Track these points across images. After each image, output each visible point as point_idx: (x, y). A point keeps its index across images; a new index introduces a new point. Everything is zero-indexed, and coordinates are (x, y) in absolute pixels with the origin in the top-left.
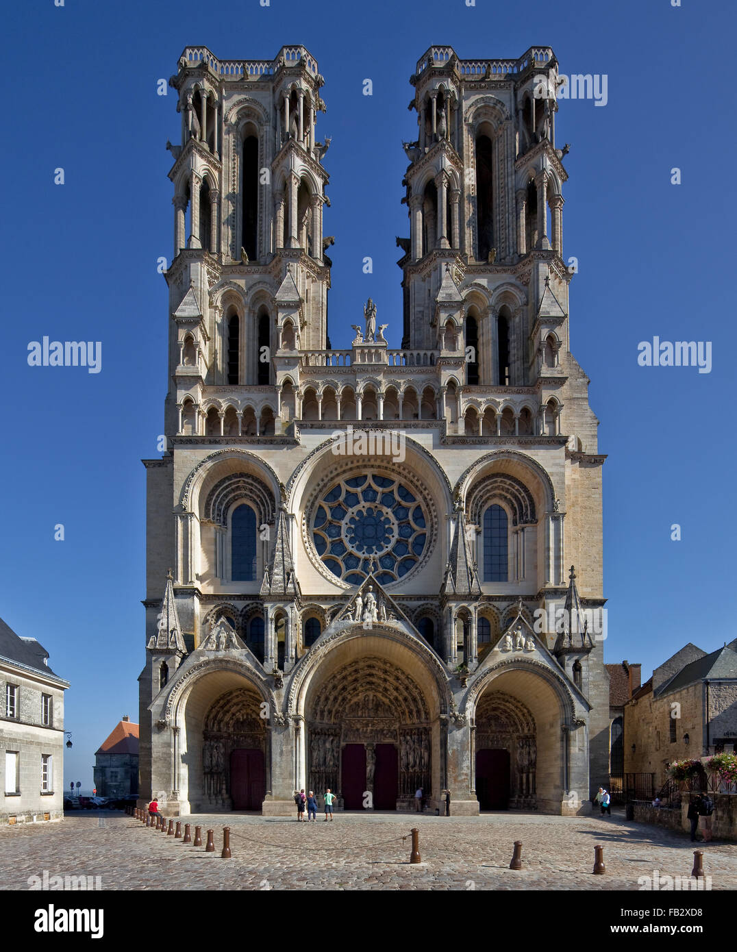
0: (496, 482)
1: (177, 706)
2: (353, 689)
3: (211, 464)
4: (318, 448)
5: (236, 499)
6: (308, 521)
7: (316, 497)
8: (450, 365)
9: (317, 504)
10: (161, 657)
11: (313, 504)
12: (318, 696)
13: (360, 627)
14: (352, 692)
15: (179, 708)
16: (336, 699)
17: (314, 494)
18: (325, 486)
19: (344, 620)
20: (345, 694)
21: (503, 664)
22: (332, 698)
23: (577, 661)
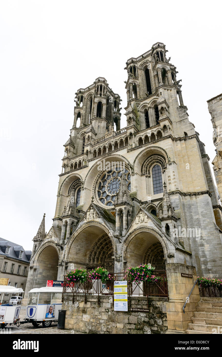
0: (152, 158)
1: (37, 260)
2: (107, 248)
3: (67, 179)
4: (93, 166)
5: (78, 187)
6: (95, 188)
7: (98, 180)
8: (129, 129)
9: (98, 182)
10: (36, 243)
11: (97, 182)
12: (91, 252)
13: (87, 223)
14: (106, 249)
15: (37, 261)
16: (100, 253)
17: (97, 179)
18: (100, 176)
19: (83, 221)
20: (104, 250)
21: (135, 230)
22: (98, 252)
23: (167, 224)
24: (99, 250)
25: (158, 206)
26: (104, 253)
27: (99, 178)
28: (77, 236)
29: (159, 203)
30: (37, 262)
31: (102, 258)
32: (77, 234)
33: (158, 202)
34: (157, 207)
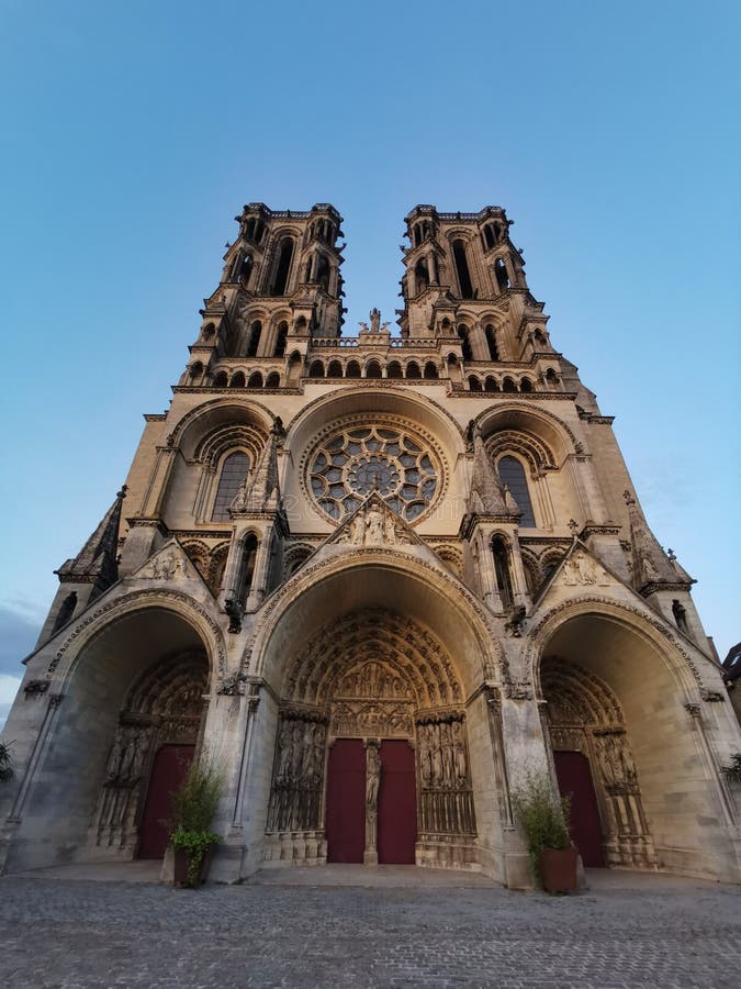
0: (506, 434)
1: (71, 661)
2: (349, 654)
3: (208, 408)
4: (322, 398)
5: (232, 447)
6: (307, 465)
7: (317, 446)
8: (449, 343)
9: (317, 451)
10: (71, 587)
11: (313, 451)
12: (298, 660)
13: (360, 551)
14: (347, 657)
15: (74, 663)
16: (324, 667)
17: (315, 442)
18: (327, 436)
19: (338, 542)
20: (338, 660)
21: (569, 603)
22: (318, 665)
23: (676, 602)
24: (324, 658)
25: (542, 557)
26: (336, 668)
27: (322, 440)
28: (308, 589)
29: (545, 550)
30: (71, 670)
31: (325, 687)
32: (311, 584)
33: (542, 547)
34: (538, 559)
